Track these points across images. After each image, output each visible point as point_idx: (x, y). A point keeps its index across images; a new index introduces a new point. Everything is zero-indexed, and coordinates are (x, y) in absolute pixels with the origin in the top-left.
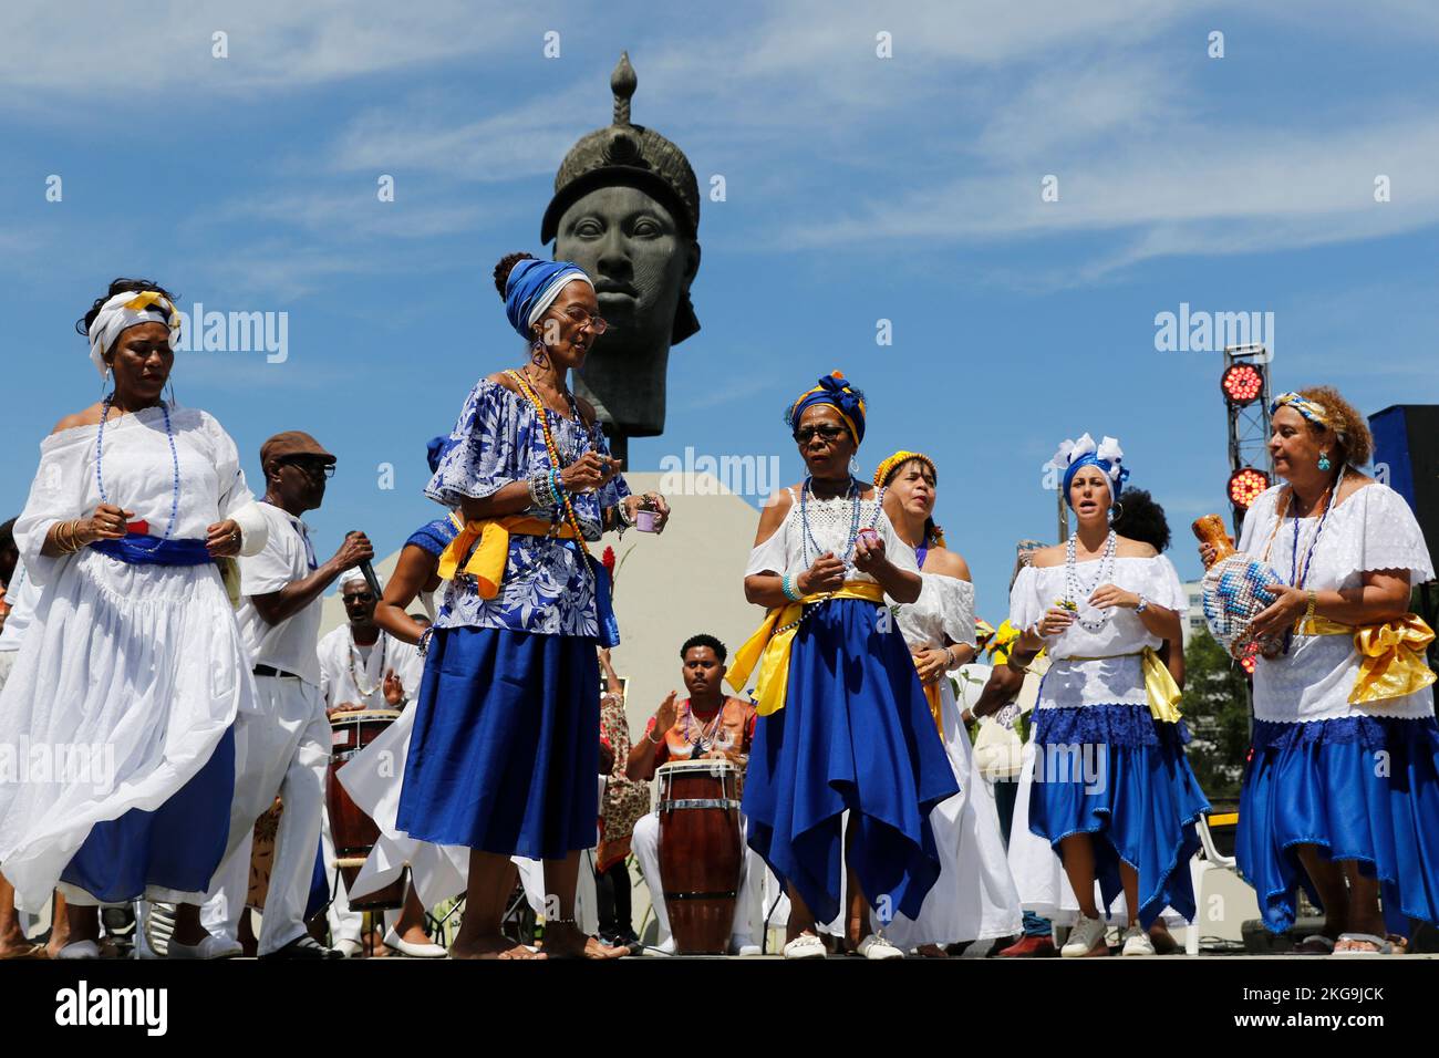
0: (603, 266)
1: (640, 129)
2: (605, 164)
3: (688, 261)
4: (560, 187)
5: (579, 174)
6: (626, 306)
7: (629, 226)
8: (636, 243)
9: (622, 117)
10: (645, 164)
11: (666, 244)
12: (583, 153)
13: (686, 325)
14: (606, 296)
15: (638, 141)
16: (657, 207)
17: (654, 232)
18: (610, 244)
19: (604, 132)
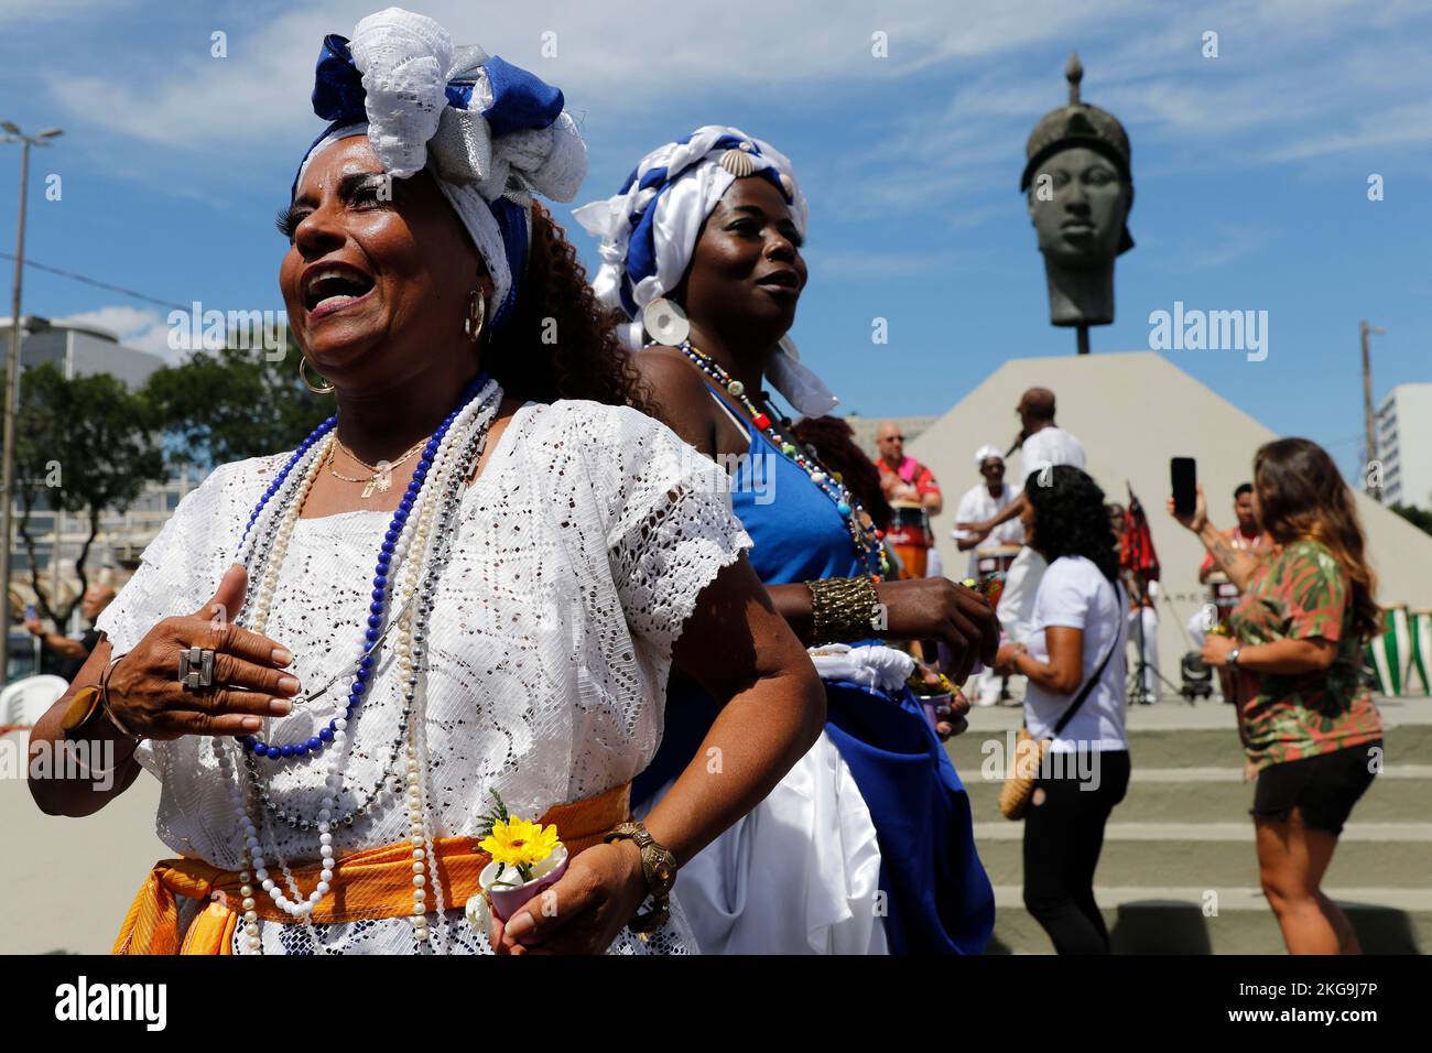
0: (1070, 208)
1: (1088, 106)
2: (1066, 133)
3: (1126, 200)
4: (1033, 153)
5: (1046, 142)
6: (1086, 237)
7: (1085, 178)
8: (1093, 190)
9: (1075, 99)
10: (1093, 131)
11: (1113, 188)
12: (1048, 126)
13: (1126, 243)
14: (1073, 230)
15: (1089, 116)
16: (1105, 163)
17: (1104, 180)
18: (1074, 191)
19: (1062, 110)
